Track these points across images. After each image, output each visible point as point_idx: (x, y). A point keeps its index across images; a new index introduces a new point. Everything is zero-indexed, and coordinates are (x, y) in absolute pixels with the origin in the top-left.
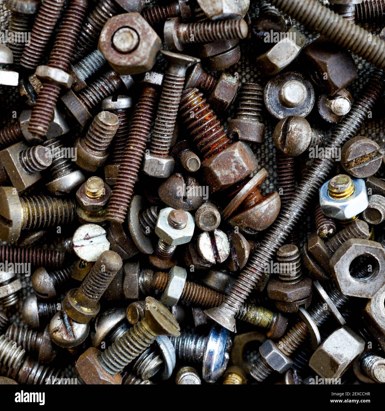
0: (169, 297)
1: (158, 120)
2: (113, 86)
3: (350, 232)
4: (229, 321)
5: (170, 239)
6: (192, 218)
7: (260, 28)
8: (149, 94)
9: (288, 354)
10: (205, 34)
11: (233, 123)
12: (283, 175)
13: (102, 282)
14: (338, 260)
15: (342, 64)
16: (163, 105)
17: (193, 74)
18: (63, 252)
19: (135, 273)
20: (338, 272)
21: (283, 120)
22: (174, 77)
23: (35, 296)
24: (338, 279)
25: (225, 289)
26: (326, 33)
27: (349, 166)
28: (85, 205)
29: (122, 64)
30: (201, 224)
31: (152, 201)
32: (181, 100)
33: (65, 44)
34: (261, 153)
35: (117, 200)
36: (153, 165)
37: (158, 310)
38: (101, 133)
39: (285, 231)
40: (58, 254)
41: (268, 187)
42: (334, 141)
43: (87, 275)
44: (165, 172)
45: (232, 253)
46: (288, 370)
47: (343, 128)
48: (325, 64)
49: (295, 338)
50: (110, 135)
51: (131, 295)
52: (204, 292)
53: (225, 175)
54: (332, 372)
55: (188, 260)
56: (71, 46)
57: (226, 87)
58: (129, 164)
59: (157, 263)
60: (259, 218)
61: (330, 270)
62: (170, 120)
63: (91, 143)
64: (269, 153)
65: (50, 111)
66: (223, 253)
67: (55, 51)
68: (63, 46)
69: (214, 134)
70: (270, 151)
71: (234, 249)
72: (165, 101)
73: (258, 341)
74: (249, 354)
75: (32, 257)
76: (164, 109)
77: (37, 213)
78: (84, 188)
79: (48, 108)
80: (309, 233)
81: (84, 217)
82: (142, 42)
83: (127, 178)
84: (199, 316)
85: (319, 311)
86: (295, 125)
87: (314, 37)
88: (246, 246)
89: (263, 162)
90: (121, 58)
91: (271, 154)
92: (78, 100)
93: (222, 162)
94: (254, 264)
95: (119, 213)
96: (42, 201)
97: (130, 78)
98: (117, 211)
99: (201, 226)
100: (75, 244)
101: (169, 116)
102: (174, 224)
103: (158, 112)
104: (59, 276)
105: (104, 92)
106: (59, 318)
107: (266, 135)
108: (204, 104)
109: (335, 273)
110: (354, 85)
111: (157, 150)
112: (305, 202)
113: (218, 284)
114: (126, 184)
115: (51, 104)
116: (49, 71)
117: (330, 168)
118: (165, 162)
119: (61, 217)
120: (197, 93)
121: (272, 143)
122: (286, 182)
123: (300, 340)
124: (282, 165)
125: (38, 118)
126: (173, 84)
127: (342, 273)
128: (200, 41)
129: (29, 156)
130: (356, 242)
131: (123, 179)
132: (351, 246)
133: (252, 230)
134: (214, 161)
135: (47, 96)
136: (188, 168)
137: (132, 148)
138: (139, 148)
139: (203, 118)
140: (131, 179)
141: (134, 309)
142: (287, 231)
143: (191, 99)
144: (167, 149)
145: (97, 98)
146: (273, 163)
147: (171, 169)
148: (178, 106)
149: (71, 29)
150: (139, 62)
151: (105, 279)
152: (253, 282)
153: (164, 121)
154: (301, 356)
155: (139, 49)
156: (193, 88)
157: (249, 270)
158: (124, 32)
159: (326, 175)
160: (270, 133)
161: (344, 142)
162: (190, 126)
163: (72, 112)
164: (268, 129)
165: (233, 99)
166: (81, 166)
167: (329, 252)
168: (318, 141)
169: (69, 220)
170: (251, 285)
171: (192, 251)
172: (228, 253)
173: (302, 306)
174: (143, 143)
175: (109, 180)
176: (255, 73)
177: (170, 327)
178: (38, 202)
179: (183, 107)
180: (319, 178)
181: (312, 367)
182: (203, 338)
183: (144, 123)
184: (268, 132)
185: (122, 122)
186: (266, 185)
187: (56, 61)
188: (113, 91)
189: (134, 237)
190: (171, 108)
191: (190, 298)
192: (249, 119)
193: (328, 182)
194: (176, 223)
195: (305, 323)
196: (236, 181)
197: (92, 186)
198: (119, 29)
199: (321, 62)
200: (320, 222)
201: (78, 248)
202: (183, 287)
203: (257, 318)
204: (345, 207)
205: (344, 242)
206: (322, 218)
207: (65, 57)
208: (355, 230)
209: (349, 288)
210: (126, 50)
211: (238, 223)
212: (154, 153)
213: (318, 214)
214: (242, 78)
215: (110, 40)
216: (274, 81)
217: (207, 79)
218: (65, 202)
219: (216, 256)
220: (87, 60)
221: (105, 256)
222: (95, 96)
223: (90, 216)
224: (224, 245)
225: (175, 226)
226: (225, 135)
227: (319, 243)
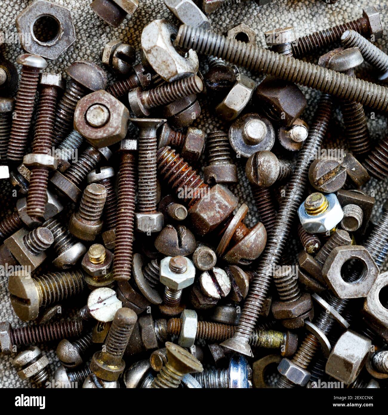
0: (186, 338)
1: (141, 181)
2: (94, 160)
3: (333, 242)
4: (244, 347)
5: (176, 284)
6: (190, 262)
7: (213, 80)
8: (128, 159)
9: (304, 367)
10: (166, 96)
11: (207, 169)
12: (262, 206)
13: (122, 337)
14: (329, 269)
15: (291, 96)
16: (143, 167)
17: (162, 134)
18: (80, 321)
19: (150, 324)
20: (331, 279)
21: (251, 157)
22: (147, 139)
23: (63, 367)
24: (333, 285)
25: (234, 321)
26: (271, 72)
27: (319, 184)
28: (92, 271)
29: (99, 137)
30: (200, 265)
31: (151, 256)
32: (157, 159)
33: (44, 132)
34: (238, 192)
35: (120, 260)
36: (145, 222)
37: (179, 352)
38: (93, 204)
39: (276, 255)
40: (76, 323)
41: (252, 221)
42: (300, 165)
43: (107, 335)
44: (158, 226)
45: (233, 286)
46: (308, 383)
47: (306, 153)
48: (277, 99)
49: (308, 351)
50: (101, 203)
51: (151, 345)
52: (216, 328)
53: (211, 216)
54: (348, 373)
55: (195, 302)
56: (50, 132)
57: (194, 139)
58: (124, 225)
59: (167, 311)
60: (251, 248)
61: (324, 280)
62: (152, 178)
63: (86, 215)
64: (245, 190)
65: (44, 193)
66: (226, 287)
67: (37, 139)
68: (43, 133)
69: (193, 183)
70: (246, 188)
71: (234, 282)
72: (144, 163)
73: (275, 363)
74: (270, 378)
75: (53, 332)
76: (145, 170)
77: (50, 288)
78: (88, 257)
79: (41, 190)
80: (297, 255)
81: (93, 283)
82: (113, 114)
83: (125, 238)
84: (217, 351)
85: (323, 320)
86: (263, 159)
87: (261, 80)
88: (244, 276)
89: (241, 200)
90: (97, 132)
91: (248, 191)
92: (66, 179)
93: (206, 205)
94: (255, 290)
95: (124, 271)
96: (52, 277)
97: (108, 149)
98: (123, 269)
99: (200, 267)
100: (91, 309)
101: (150, 175)
102: (176, 270)
103: (140, 174)
104: (81, 343)
105: (88, 167)
106: (90, 381)
107: (239, 175)
108: (179, 158)
109: (329, 280)
110: (306, 114)
111: (146, 208)
112: (288, 225)
113: (227, 317)
114: (125, 243)
115: (43, 187)
116: (35, 157)
117: (303, 191)
118: (155, 217)
119: (73, 288)
120: (170, 150)
121: (246, 181)
122: (267, 212)
123: (312, 351)
124: (259, 198)
125: (34, 201)
126: (148, 146)
127: (335, 279)
128: (163, 103)
129: (33, 239)
130: (341, 249)
131: (121, 240)
132: (337, 253)
133: (246, 260)
134: (198, 206)
135: (38, 180)
136: (177, 217)
137: (123, 211)
138: (129, 209)
139: (180, 170)
140: (128, 238)
141: (157, 357)
142: (278, 254)
143: (166, 157)
144: (155, 205)
145: (82, 174)
146: (251, 198)
147: (162, 223)
148: (156, 165)
149: (47, 117)
150: (114, 132)
151: (125, 334)
152: (258, 307)
153: (146, 181)
154: (317, 367)
155: (111, 121)
156: (165, 146)
157: (252, 297)
158: (95, 109)
159: (300, 197)
160: (242, 172)
161: (309, 164)
162: (171, 180)
163: (63, 190)
164: (240, 170)
165: (203, 148)
166: (81, 237)
167: (320, 265)
168: (286, 169)
169: (80, 290)
170: (257, 310)
171: (196, 292)
172: (229, 287)
173: (307, 319)
174: (132, 204)
175: (108, 245)
176: (217, 122)
177: (193, 364)
178: (49, 279)
179: (161, 165)
180: (295, 201)
181: (329, 373)
182: (224, 371)
183: (129, 186)
184: (240, 172)
185: (109, 190)
186: (249, 220)
187: (39, 148)
188: (95, 164)
189: (143, 290)
190: (150, 168)
191: (205, 335)
192: (221, 163)
193: (304, 203)
194: (177, 268)
195: (313, 334)
196: (222, 219)
197: (95, 253)
198: (89, 107)
199: (273, 98)
200: (305, 240)
201: (94, 312)
202: (197, 326)
203: (269, 340)
204: (323, 220)
205: (330, 252)
206: (306, 236)
207: (47, 143)
208: (337, 239)
209: (345, 292)
210: (100, 124)
211: (233, 257)
212: (144, 212)
213: (302, 233)
214: (206, 130)
215: (83, 119)
216: (235, 125)
217: (176, 136)
218: (73, 274)
219: (219, 292)
220: (66, 143)
221: (120, 313)
222: (80, 172)
223: (98, 281)
224: (224, 280)
225: (177, 271)
226: (203, 182)
227: (309, 258)
